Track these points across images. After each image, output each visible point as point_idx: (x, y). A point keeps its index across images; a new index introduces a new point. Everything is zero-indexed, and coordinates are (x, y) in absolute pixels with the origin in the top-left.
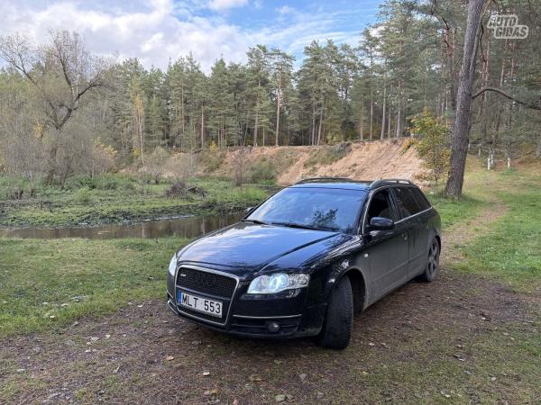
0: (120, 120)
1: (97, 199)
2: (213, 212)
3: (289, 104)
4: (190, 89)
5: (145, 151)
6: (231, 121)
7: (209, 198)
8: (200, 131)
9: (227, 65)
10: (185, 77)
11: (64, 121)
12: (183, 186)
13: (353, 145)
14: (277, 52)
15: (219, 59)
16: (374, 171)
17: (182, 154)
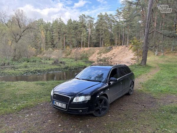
0: (37, 39)
1: (29, 66)
2: (67, 70)
3: (92, 34)
4: (60, 29)
5: (46, 49)
6: (74, 39)
7: (66, 65)
8: (64, 42)
9: (72, 21)
10: (59, 25)
11: (19, 40)
12: (58, 61)
13: (113, 47)
14: (89, 17)
15: (70, 19)
16: (120, 55)
17: (58, 50)
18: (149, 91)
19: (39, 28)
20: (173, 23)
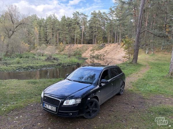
0: (30, 35)
1: (22, 62)
2: (60, 67)
3: (86, 31)
4: (54, 25)
5: (39, 45)
6: (67, 36)
7: (60, 61)
8: (57, 39)
9: (66, 18)
10: (52, 21)
11: (11, 35)
12: (51, 57)
13: (106, 45)
14: (82, 14)
15: (63, 16)
16: (112, 53)
17: (51, 46)
18: (139, 91)
19: (32, 24)
20: (163, 23)
